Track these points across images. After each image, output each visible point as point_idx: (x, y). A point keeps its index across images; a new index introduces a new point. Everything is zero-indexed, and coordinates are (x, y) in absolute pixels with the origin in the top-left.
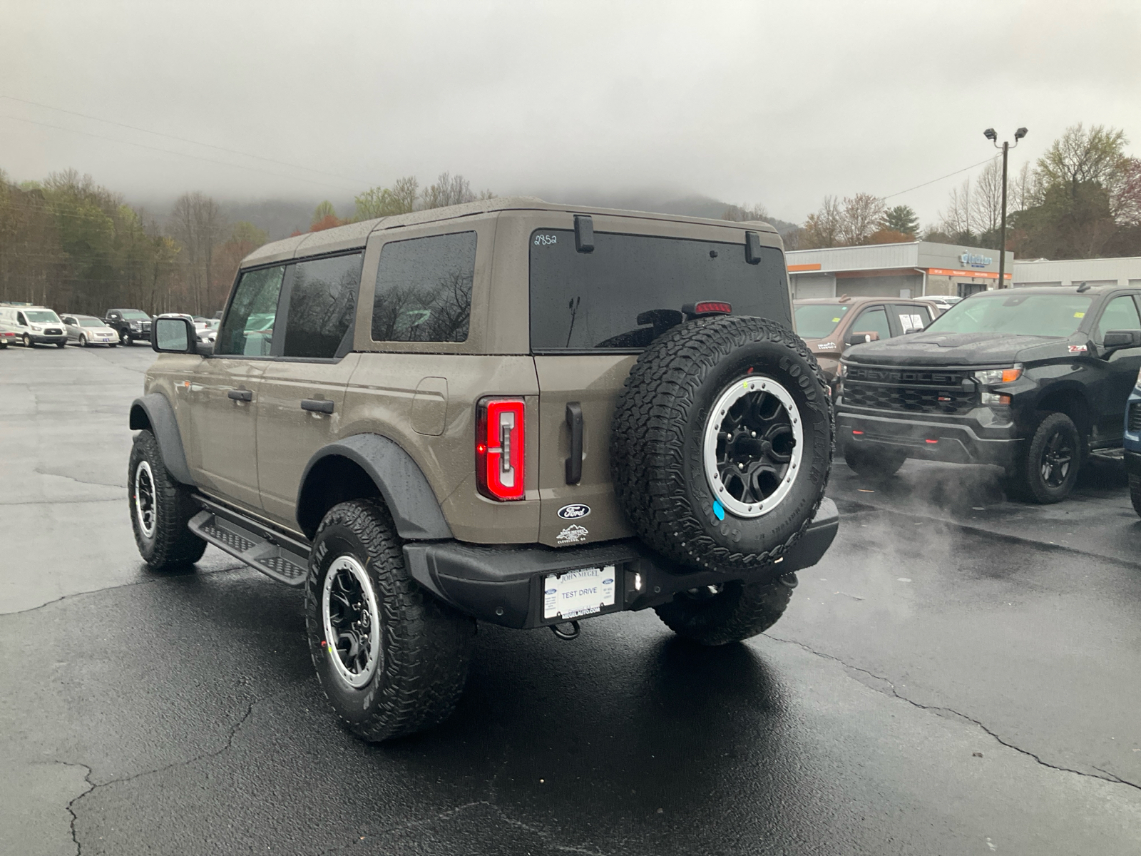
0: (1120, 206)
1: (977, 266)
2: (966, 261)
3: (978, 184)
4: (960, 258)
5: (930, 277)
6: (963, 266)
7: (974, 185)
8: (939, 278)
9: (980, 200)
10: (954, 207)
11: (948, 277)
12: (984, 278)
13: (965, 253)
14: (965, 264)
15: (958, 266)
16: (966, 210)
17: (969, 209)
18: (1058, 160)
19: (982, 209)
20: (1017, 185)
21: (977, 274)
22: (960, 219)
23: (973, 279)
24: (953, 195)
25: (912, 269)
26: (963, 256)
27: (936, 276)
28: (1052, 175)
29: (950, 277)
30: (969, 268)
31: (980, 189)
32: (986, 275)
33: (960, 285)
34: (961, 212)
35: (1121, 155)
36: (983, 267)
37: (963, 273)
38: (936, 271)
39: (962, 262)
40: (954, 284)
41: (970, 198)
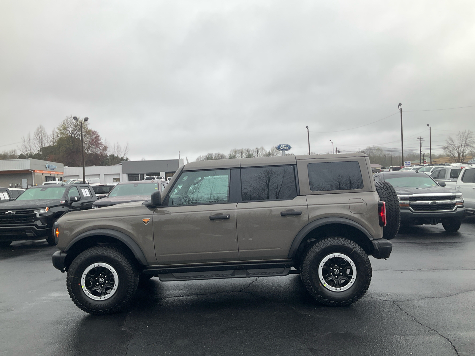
0: (89, 147)
1: (52, 169)
2: (48, 167)
3: (34, 135)
4: (45, 166)
5: (35, 173)
6: (47, 169)
7: (32, 136)
8: (39, 174)
9: (35, 142)
10: (24, 144)
11: (42, 174)
12: (54, 174)
13: (47, 164)
14: (48, 168)
15: (45, 169)
16: (30, 146)
17: (31, 145)
18: (65, 128)
19: (37, 146)
20: (51, 137)
21: (52, 172)
22: (27, 149)
23: (51, 174)
24: (23, 139)
25: (28, 170)
26: (47, 165)
27: (38, 173)
28: (62, 133)
29: (43, 174)
30: (48, 169)
31: (35, 138)
32: (55, 173)
33: (46, 177)
34: (28, 146)
35: (87, 129)
36: (54, 169)
37: (47, 172)
38: (37, 171)
39: (46, 168)
40: (44, 177)
41: (31, 141)
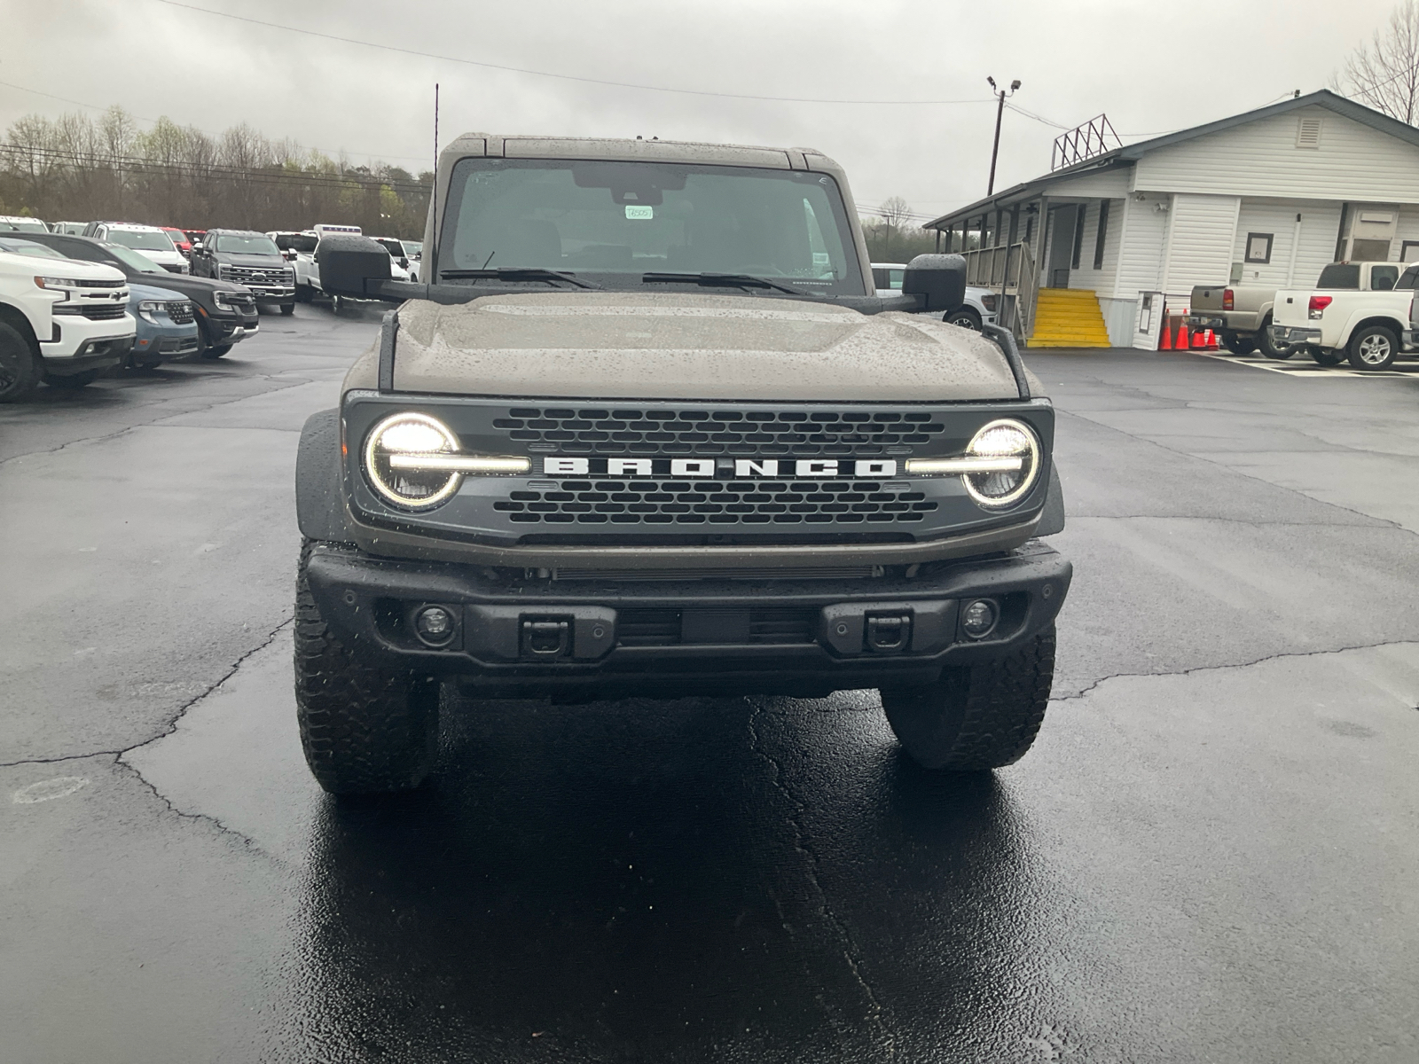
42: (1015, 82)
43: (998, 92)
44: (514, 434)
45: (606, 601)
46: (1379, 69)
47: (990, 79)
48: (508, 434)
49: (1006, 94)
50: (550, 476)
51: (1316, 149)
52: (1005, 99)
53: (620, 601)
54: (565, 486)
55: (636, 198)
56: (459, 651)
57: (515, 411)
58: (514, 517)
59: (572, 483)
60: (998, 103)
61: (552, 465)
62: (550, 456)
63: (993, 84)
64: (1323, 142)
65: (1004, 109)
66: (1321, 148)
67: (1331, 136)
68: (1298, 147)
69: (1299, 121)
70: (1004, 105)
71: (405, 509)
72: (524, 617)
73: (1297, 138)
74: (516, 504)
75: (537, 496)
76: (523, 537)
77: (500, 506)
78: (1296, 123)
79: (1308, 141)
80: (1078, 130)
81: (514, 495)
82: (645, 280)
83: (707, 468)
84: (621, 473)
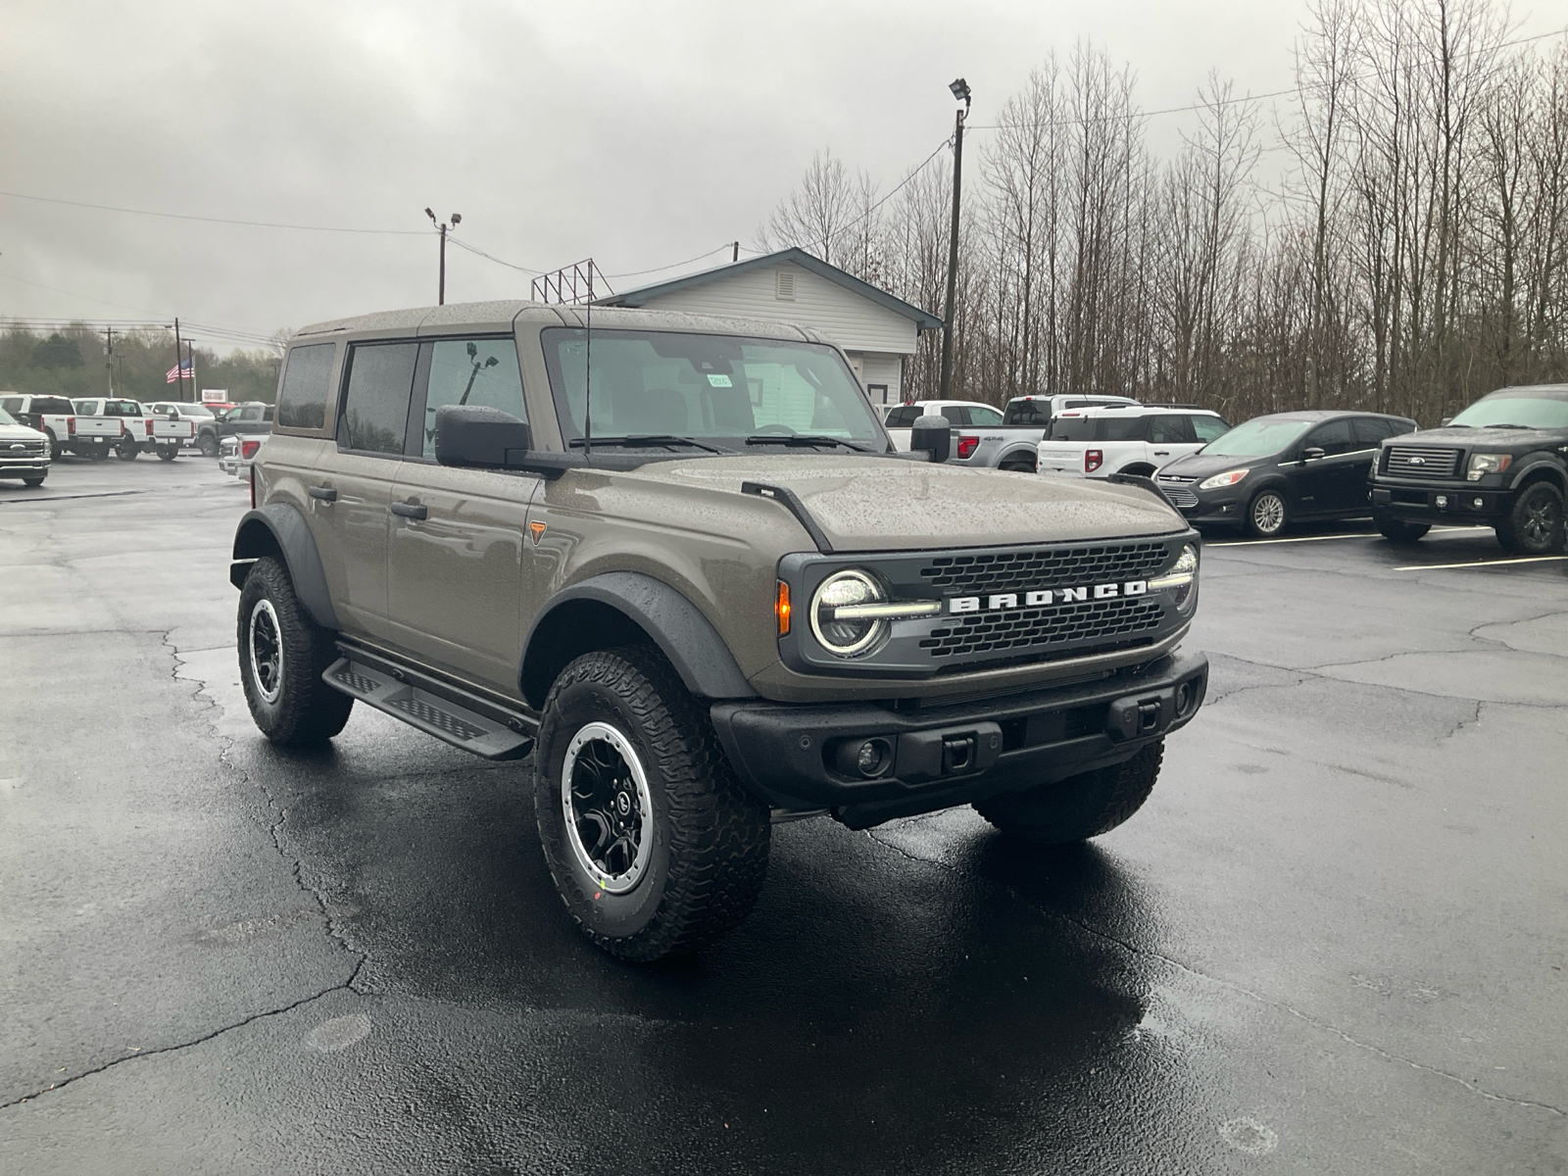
42: (454, 215)
43: (438, 224)
44: (935, 581)
45: (994, 716)
46: (797, 225)
47: (429, 211)
48: (931, 581)
49: (447, 227)
50: (954, 614)
51: (793, 301)
52: (447, 232)
53: (1004, 715)
54: (966, 621)
55: (711, 367)
56: (891, 777)
57: (937, 561)
58: (934, 653)
59: (970, 618)
60: (439, 237)
61: (956, 605)
62: (953, 598)
63: (433, 216)
64: (798, 294)
65: (446, 243)
66: (797, 300)
67: (804, 288)
68: (778, 299)
69: (777, 274)
70: (446, 238)
71: (841, 656)
72: (946, 738)
73: (776, 290)
74: (935, 641)
75: (948, 632)
76: (941, 668)
77: (924, 643)
78: (775, 277)
79: (786, 294)
80: (560, 272)
81: (935, 633)
82: (749, 442)
83: (1048, 597)
84: (998, 607)
